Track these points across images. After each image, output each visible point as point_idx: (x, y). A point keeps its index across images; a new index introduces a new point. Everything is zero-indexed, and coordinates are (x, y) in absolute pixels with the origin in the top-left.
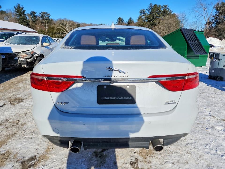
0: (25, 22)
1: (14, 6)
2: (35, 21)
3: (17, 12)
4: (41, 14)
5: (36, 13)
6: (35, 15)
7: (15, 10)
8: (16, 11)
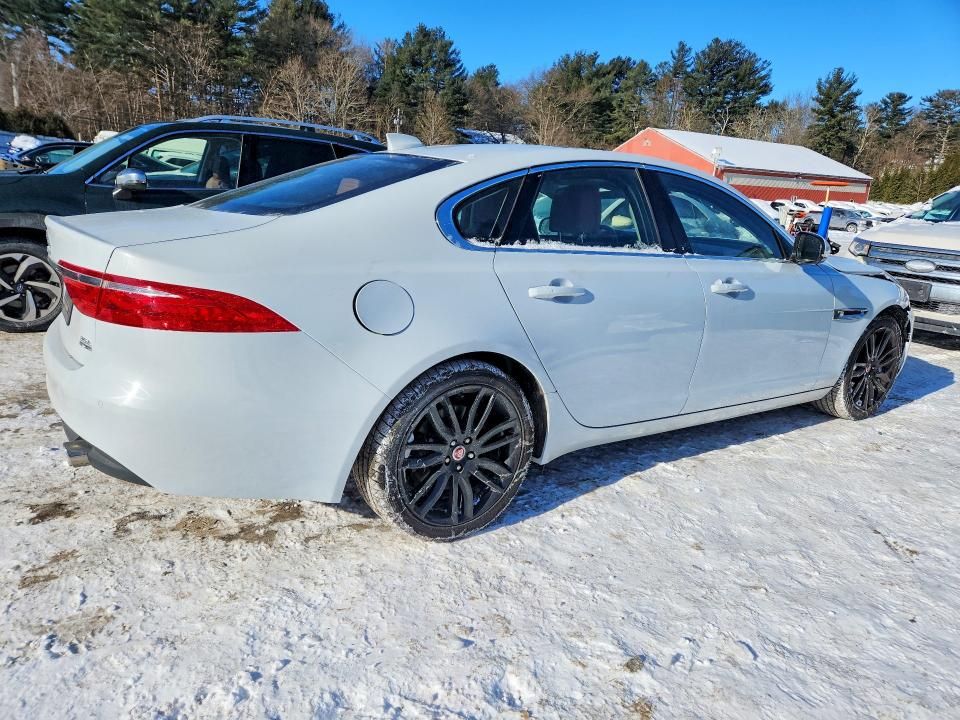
0: (840, 139)
1: (820, 80)
2: (892, 133)
3: (822, 102)
4: (931, 100)
5: (910, 98)
6: (901, 107)
7: (815, 93)
8: (817, 99)
